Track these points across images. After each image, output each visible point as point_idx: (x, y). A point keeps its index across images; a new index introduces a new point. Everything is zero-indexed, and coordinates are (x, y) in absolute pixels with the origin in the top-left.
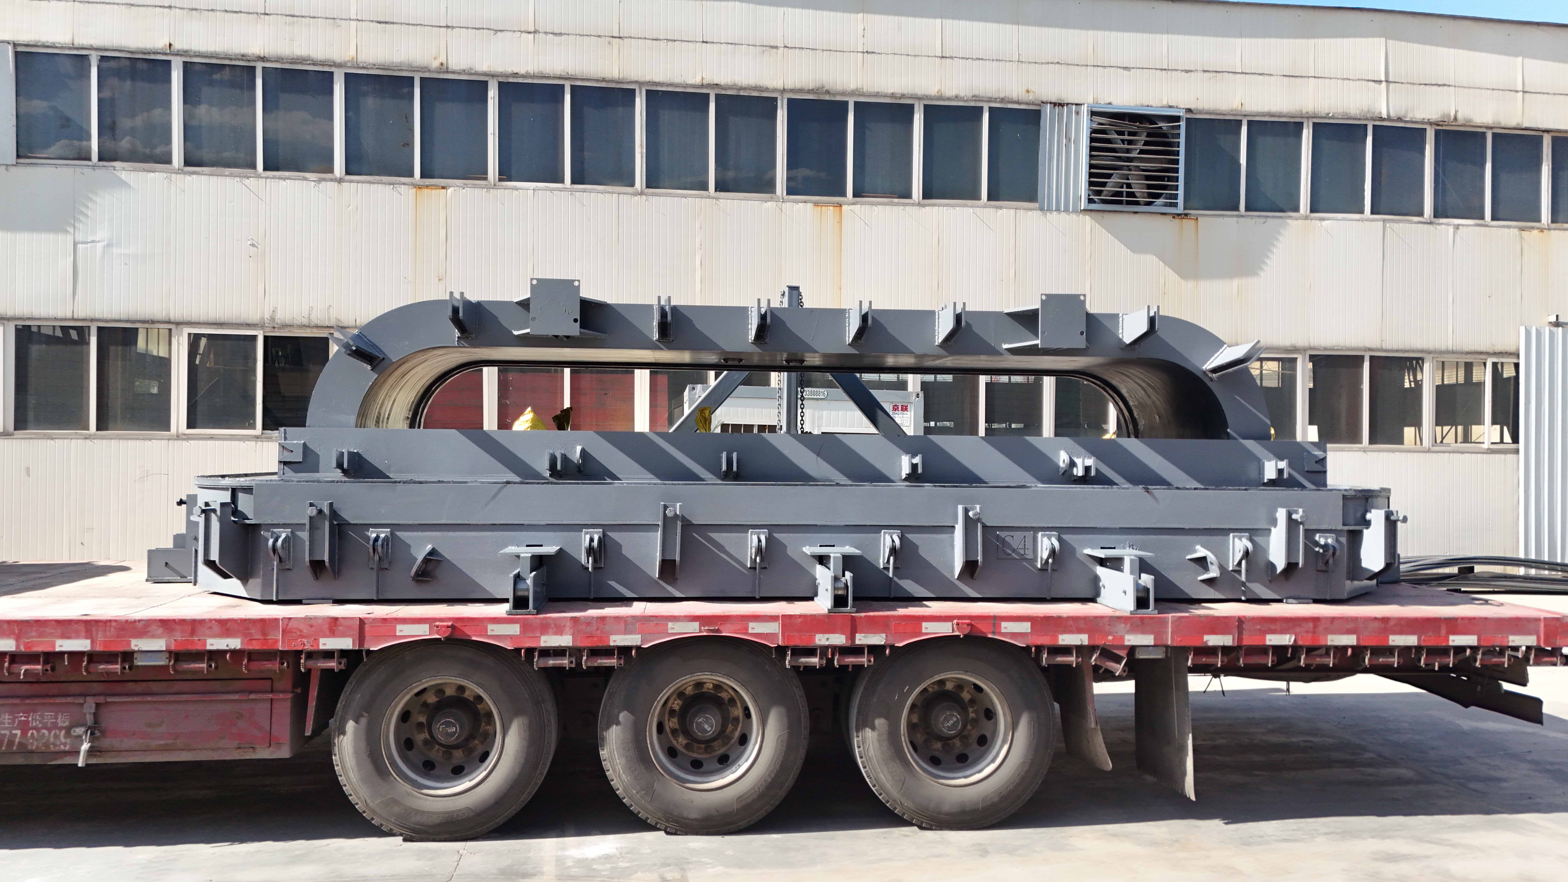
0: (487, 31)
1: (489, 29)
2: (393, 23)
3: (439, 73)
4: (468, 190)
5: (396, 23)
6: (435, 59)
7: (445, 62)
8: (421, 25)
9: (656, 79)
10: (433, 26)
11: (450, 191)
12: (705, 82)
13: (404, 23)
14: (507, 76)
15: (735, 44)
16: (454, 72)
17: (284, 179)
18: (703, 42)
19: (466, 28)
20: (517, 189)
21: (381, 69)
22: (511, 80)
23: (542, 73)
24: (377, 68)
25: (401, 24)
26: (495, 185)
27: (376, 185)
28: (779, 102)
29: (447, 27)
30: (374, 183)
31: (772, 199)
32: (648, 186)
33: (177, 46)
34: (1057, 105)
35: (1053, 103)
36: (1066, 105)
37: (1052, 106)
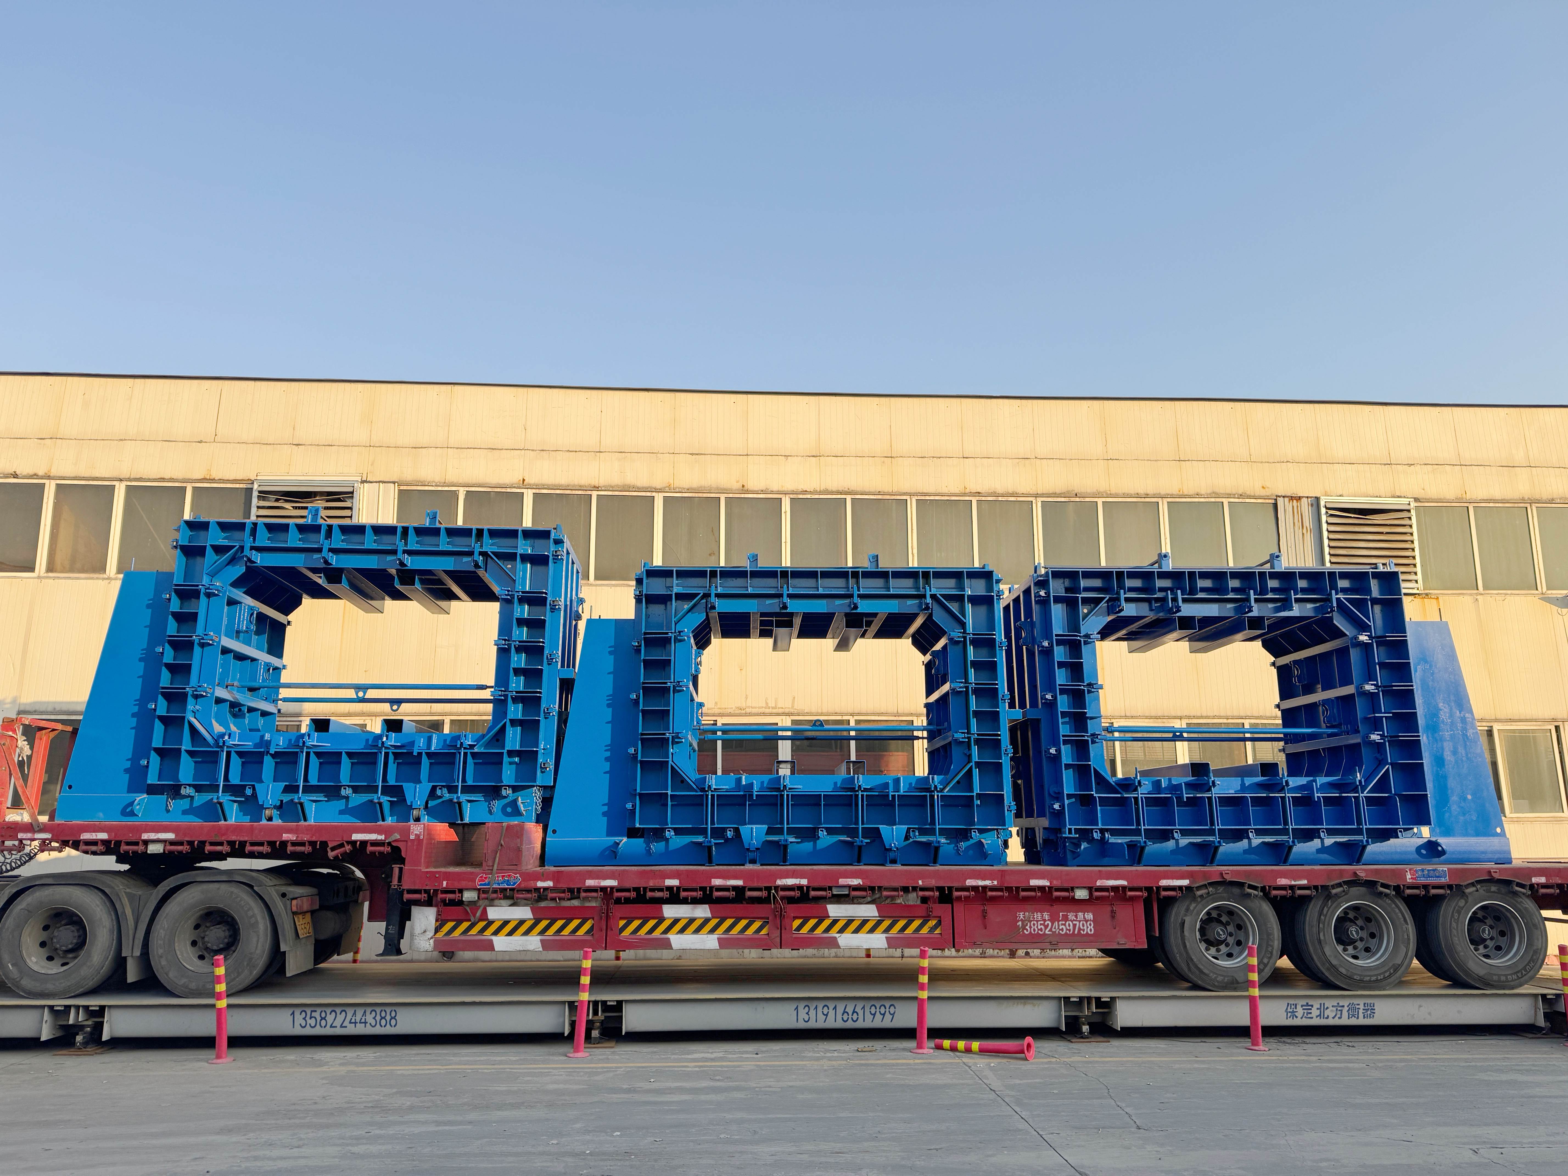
2: (703, 454)
3: (741, 493)
5: (706, 454)
6: (738, 481)
7: (745, 484)
8: (726, 454)
9: (926, 490)
10: (735, 455)
12: (967, 491)
13: (714, 454)
14: (798, 493)
16: (753, 492)
18: (963, 457)
21: (693, 492)
22: (801, 496)
23: (827, 490)
24: (690, 492)
25: (710, 454)
28: (1035, 505)
29: (747, 455)
33: (531, 480)
34: (1292, 498)
35: (1288, 497)
36: (1300, 498)
37: (1286, 500)
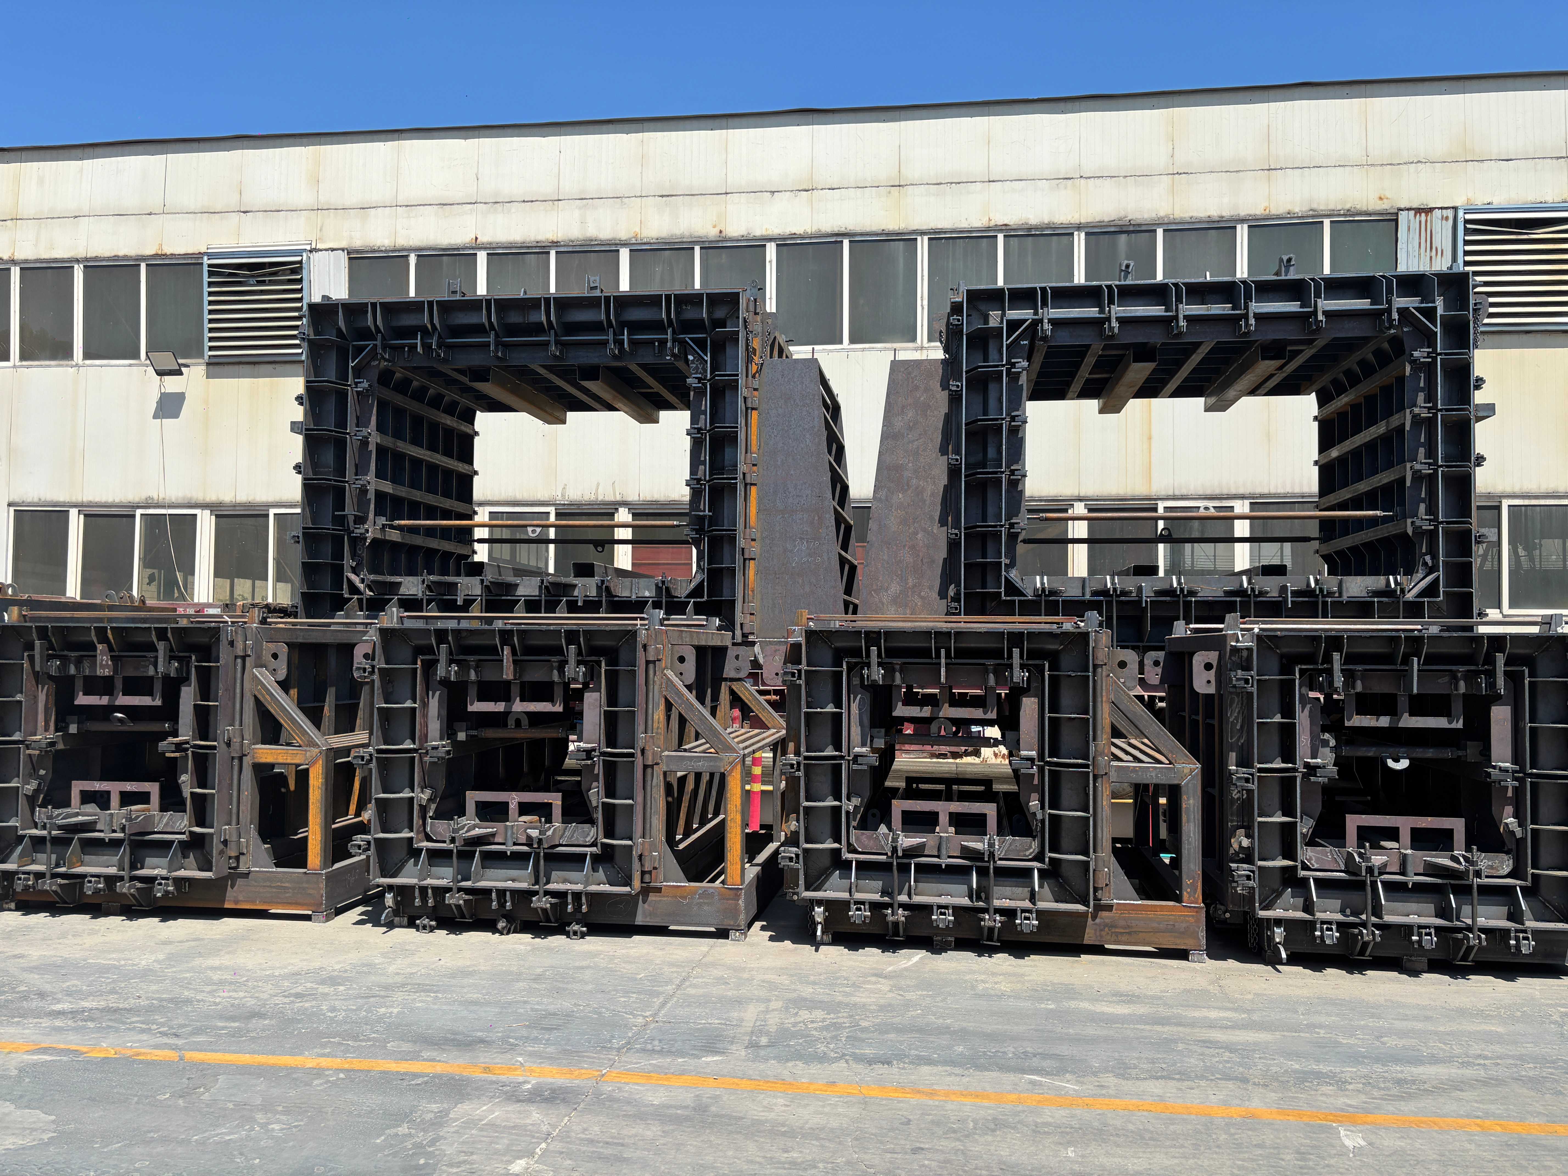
2: (675, 196)
3: (718, 241)
5: (678, 195)
6: (714, 227)
7: (723, 229)
8: (701, 194)
9: (939, 226)
10: (713, 194)
12: (992, 224)
13: (685, 195)
14: (785, 238)
15: (1026, 180)
18: (990, 181)
19: (744, 192)
21: (663, 242)
22: (789, 241)
23: (820, 231)
24: (660, 242)
29: (726, 193)
33: (484, 239)
34: (1418, 211)
35: (1413, 209)
36: (1431, 210)
37: (1412, 213)
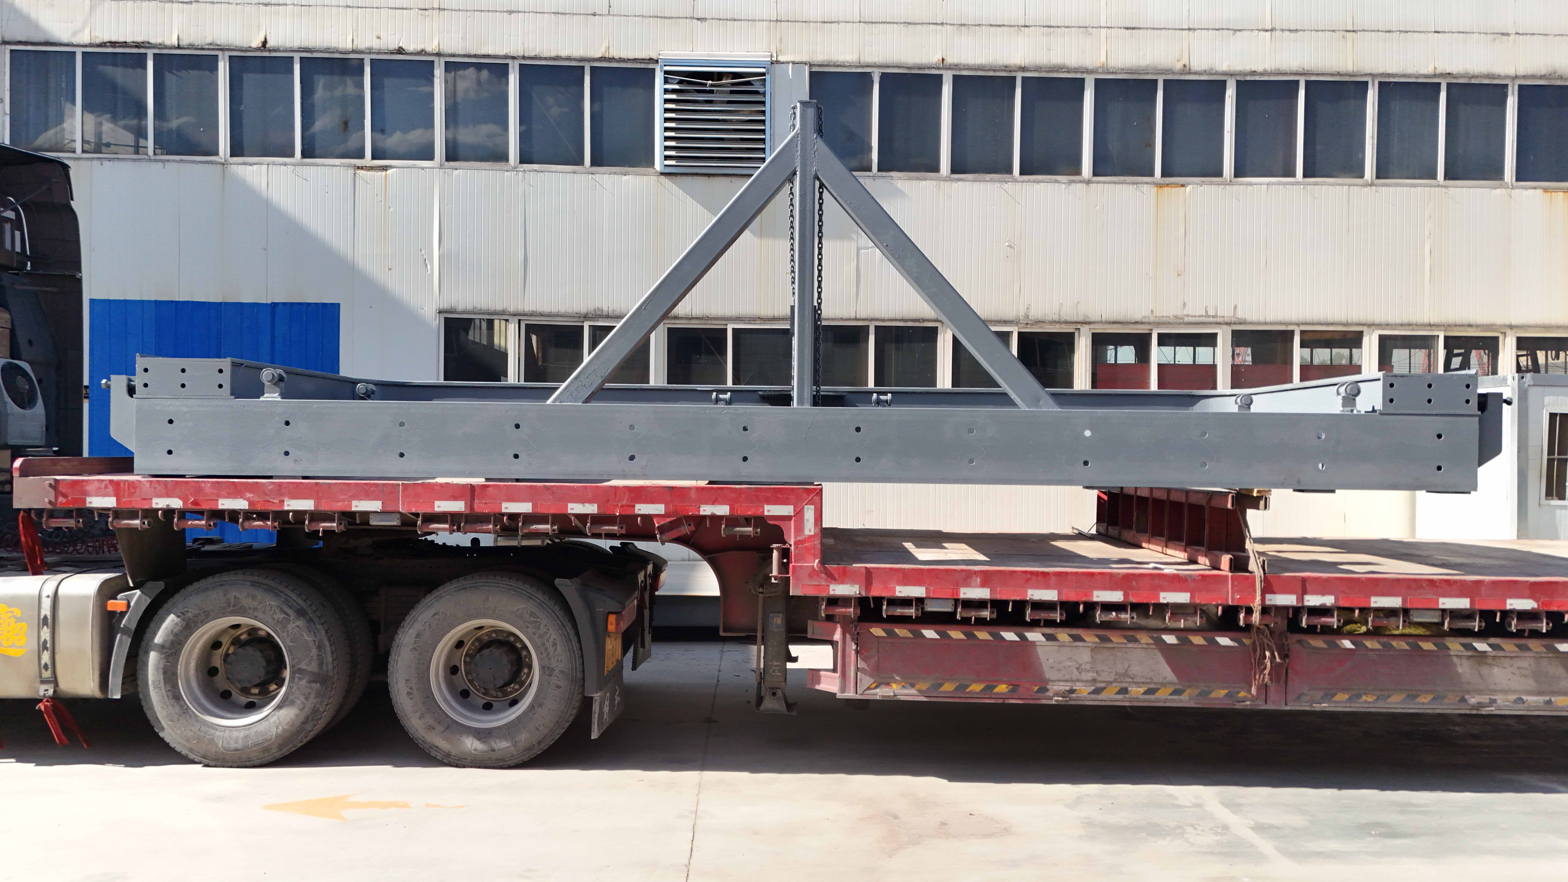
0: (1226, 31)
1: (1228, 29)
2: (1139, 28)
3: (1181, 74)
4: (1206, 187)
5: (1142, 28)
6: (1178, 61)
7: (1187, 64)
8: (1165, 28)
9: (1390, 71)
10: (1176, 29)
11: (1189, 188)
12: (1438, 72)
13: (1149, 28)
14: (1245, 74)
15: (1467, 33)
16: (1196, 73)
17: (1039, 182)
18: (1436, 32)
19: (1207, 29)
20: (1251, 184)
21: (1128, 73)
22: (1248, 78)
23: (1279, 70)
24: (1125, 73)
25: (1147, 28)
26: (1230, 181)
27: (1121, 185)
28: (1510, 89)
29: (1189, 29)
30: (1119, 183)
31: (1500, 187)
32: (1378, 177)
33: (949, 60)
